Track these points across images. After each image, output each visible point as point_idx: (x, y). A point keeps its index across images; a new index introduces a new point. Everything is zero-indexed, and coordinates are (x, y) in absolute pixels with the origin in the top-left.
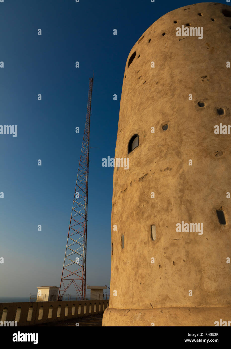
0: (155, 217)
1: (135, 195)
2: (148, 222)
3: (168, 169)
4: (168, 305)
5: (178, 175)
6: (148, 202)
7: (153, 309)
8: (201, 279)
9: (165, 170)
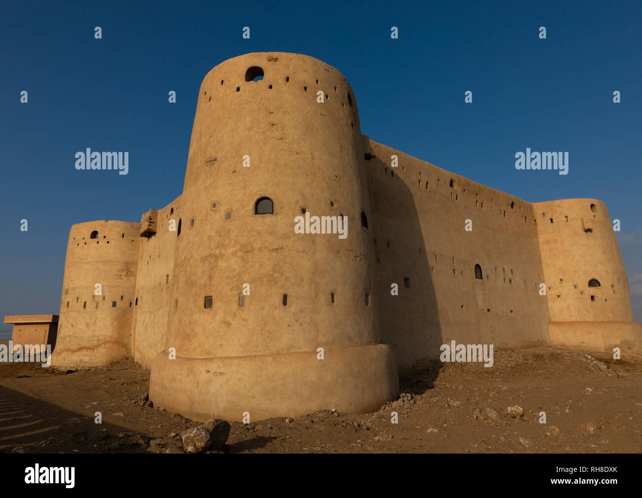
0: (288, 288)
1: (267, 263)
2: (280, 291)
3: (304, 251)
4: (293, 350)
5: (312, 260)
6: (282, 274)
7: (279, 354)
8: (317, 335)
9: (301, 252)
